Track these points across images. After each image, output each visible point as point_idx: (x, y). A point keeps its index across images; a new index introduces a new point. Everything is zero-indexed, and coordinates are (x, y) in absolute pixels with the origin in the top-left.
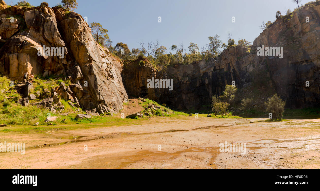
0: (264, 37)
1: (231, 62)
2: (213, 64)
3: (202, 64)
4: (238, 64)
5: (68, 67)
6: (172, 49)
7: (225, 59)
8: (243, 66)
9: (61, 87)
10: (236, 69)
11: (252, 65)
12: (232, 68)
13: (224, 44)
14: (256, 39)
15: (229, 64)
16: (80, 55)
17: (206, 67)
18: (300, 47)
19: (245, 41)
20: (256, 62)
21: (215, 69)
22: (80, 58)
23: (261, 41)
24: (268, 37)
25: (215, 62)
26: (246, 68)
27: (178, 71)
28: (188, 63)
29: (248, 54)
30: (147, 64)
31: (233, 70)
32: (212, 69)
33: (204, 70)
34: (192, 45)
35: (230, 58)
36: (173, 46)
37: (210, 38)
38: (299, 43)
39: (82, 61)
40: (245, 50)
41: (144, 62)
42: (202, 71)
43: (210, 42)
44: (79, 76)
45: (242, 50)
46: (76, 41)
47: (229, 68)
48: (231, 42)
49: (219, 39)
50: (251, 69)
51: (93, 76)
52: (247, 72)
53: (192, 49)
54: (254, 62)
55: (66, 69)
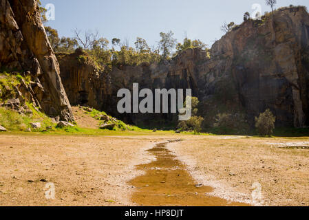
0: (228, 41)
1: (188, 68)
2: (167, 69)
3: (153, 67)
4: (196, 71)
5: (23, 59)
6: (113, 43)
7: (182, 63)
8: (202, 74)
9: (22, 85)
10: (194, 77)
11: (213, 74)
12: (189, 75)
13: (179, 45)
14: (216, 42)
15: (185, 69)
16: (37, 44)
17: (158, 72)
18: (272, 59)
19: (201, 43)
20: (218, 71)
21: (168, 75)
22: (37, 47)
23: (223, 46)
24: (233, 42)
25: (169, 66)
26: (206, 78)
27: (125, 73)
28: (135, 64)
29: (208, 60)
30: (89, 62)
31: (190, 77)
32: (166, 75)
33: (156, 75)
34: (139, 41)
35: (187, 63)
36: (114, 40)
37: (162, 34)
38: (272, 54)
39: (39, 52)
40: (204, 54)
41: (85, 57)
42: (153, 77)
43: (161, 39)
44: (39, 72)
45: (201, 54)
46: (31, 24)
47: (185, 75)
48: (187, 43)
49: (173, 37)
50: (212, 79)
51: (53, 73)
52: (206, 82)
53: (139, 47)
54: (216, 70)
55: (20, 61)
